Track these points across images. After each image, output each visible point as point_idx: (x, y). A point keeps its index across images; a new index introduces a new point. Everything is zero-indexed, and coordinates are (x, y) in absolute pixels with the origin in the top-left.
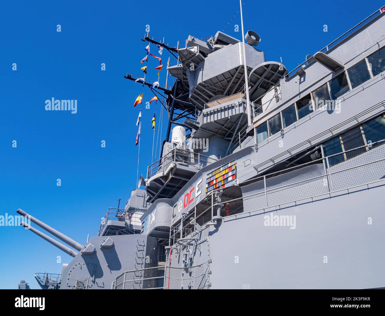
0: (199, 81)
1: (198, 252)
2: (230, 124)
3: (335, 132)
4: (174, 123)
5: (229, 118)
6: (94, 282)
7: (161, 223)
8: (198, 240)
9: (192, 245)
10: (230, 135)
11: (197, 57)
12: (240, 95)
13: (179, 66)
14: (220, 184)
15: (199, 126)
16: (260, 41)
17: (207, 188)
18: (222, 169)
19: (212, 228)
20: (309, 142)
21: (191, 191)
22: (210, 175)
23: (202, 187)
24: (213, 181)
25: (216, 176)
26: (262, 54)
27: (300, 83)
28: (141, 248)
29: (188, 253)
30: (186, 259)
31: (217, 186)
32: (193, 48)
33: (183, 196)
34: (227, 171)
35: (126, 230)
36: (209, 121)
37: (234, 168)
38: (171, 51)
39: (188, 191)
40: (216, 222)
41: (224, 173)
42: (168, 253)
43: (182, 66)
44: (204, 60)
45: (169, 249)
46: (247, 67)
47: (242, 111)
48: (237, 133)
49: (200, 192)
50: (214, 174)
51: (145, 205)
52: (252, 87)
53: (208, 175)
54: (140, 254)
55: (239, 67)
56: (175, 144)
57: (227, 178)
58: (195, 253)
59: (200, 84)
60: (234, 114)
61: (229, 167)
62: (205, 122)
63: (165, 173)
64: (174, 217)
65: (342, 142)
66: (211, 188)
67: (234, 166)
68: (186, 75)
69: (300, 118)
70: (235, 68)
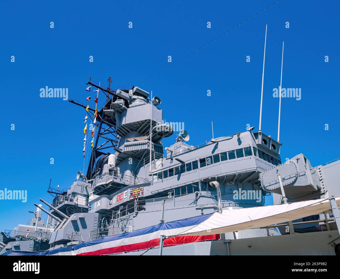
0: (123, 123)
1: (128, 223)
2: (139, 153)
3: (179, 186)
4: (101, 137)
5: (139, 150)
6: (76, 233)
7: (104, 207)
8: (128, 218)
9: (126, 220)
10: (139, 158)
11: (123, 108)
12: (146, 137)
13: (111, 111)
14: (136, 195)
15: (122, 151)
16: (160, 103)
17: (130, 196)
18: (137, 189)
19: (135, 215)
20: (171, 187)
21: (121, 195)
22: (132, 190)
23: (127, 194)
24: (133, 193)
25: (135, 192)
26: (161, 111)
27: (171, 163)
28: (96, 219)
29: (123, 223)
30: (123, 225)
31: (135, 196)
32: (121, 100)
33: (116, 196)
34: (140, 190)
35: (74, 207)
36: (128, 150)
37: (142, 190)
38: (104, 91)
39: (120, 194)
40: (136, 213)
41: (138, 191)
42: (112, 223)
43: (113, 111)
44: (127, 110)
45: (113, 221)
46: (152, 120)
47: (146, 148)
48: (143, 159)
49: (126, 197)
50: (133, 190)
51: (82, 191)
52: (153, 134)
53: (131, 190)
54: (95, 222)
55: (147, 120)
56: (111, 166)
57: (140, 193)
58: (127, 223)
59: (124, 125)
60: (142, 148)
61: (141, 189)
62: (126, 150)
63: (107, 183)
64: (110, 205)
65: (180, 190)
66: (132, 196)
67: (143, 189)
68: (115, 116)
69: (169, 176)
70: (145, 120)
